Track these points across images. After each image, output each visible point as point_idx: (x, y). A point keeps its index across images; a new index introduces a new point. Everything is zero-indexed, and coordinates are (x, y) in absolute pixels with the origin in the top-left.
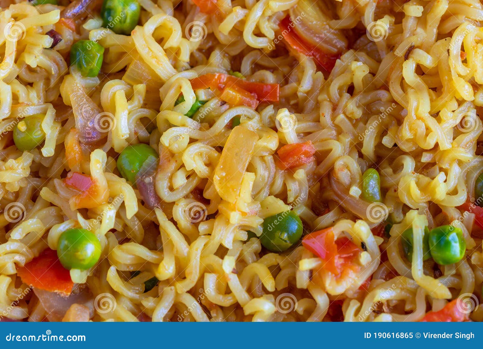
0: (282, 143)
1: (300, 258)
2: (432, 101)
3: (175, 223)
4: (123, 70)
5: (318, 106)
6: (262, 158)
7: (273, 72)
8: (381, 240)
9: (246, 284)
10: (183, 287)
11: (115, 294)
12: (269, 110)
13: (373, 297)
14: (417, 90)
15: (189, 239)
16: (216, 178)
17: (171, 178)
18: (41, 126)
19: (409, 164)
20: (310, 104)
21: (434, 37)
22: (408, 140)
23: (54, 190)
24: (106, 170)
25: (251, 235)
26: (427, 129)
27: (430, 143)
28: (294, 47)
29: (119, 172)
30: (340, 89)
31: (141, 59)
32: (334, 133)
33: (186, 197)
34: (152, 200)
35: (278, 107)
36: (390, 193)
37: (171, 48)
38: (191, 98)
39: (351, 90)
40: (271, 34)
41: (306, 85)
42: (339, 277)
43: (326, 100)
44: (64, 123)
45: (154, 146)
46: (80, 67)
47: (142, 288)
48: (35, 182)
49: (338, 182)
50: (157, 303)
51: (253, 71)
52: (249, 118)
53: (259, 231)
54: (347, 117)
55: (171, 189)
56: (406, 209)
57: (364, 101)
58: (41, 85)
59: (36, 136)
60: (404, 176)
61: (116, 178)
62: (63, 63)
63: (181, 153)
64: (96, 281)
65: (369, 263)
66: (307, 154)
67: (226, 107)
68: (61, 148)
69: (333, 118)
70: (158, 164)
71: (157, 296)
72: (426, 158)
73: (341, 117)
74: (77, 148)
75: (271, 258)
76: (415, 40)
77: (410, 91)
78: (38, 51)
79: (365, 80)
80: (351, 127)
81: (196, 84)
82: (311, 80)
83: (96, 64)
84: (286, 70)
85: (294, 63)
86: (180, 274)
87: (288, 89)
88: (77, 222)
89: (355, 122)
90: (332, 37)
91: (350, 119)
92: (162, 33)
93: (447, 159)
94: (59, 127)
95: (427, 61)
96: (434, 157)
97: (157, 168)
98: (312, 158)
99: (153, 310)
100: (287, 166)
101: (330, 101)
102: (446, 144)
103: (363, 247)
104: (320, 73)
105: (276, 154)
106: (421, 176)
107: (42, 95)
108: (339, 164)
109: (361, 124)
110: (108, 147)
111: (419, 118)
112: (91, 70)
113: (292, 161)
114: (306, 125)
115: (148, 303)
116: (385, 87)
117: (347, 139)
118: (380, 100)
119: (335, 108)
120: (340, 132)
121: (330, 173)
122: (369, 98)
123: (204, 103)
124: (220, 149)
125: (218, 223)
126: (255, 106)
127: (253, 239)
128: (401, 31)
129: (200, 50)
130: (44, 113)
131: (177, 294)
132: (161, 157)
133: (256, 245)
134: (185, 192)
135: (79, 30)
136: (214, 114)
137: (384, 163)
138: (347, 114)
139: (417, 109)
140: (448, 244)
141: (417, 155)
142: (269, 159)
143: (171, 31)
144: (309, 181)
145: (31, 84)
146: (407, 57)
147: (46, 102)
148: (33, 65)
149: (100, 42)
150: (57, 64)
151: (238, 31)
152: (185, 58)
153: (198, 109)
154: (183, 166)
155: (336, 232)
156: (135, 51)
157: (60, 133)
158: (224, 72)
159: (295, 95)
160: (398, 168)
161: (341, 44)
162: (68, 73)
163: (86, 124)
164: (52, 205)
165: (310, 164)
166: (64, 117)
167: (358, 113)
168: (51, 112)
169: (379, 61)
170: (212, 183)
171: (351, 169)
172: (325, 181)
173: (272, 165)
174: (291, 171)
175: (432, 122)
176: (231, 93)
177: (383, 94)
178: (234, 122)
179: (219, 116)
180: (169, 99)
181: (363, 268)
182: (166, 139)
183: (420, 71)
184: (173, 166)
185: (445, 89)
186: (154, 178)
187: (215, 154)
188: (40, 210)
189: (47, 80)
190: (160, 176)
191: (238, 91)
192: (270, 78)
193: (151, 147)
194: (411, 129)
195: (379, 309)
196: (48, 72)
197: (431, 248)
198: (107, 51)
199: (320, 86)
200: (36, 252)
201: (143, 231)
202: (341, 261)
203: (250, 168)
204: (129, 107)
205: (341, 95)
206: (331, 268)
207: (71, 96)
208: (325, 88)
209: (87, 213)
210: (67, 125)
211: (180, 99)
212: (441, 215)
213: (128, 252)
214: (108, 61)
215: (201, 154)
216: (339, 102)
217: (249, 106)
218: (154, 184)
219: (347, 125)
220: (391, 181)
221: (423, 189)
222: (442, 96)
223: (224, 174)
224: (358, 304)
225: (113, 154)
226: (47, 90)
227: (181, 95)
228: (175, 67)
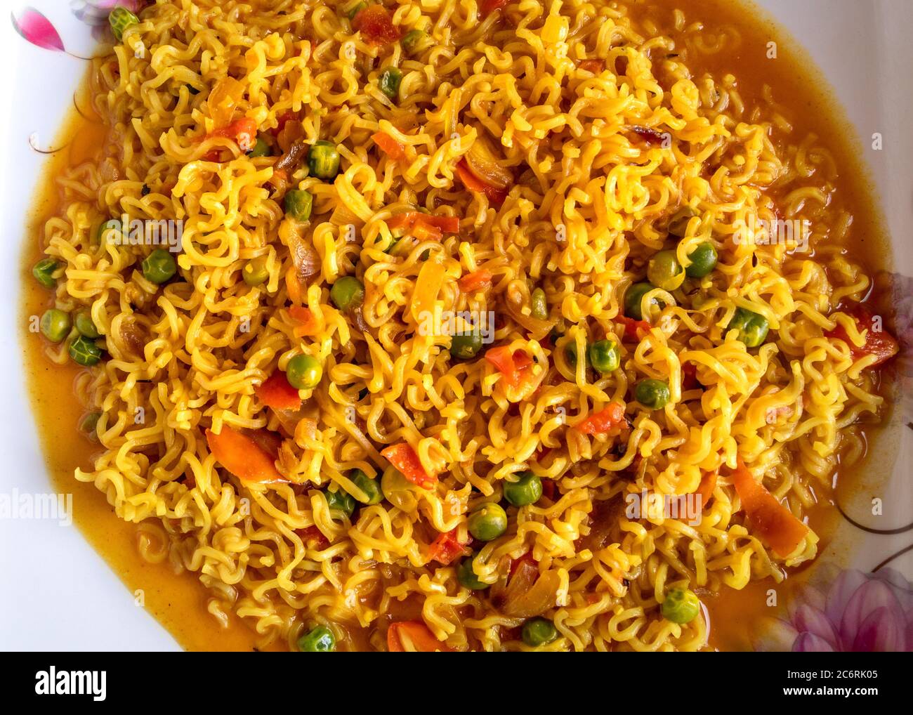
0: (465, 272)
1: (484, 376)
2: (588, 231)
3: (381, 345)
4: (331, 212)
5: (491, 236)
6: (449, 284)
7: (451, 206)
8: (549, 352)
9: (441, 391)
10: (391, 397)
11: (336, 405)
12: (452, 241)
13: (546, 402)
14: (575, 222)
15: (393, 356)
16: (413, 307)
17: (375, 308)
18: (265, 267)
19: (569, 284)
20: (485, 234)
21: (588, 176)
22: (570, 266)
23: (280, 319)
24: (321, 303)
25: (442, 348)
26: (585, 256)
27: (588, 268)
28: (470, 187)
29: (333, 303)
30: (510, 220)
31: (344, 205)
32: (507, 260)
33: (389, 321)
34: (361, 326)
35: (461, 240)
36: (554, 310)
37: (368, 192)
38: (388, 238)
39: (518, 221)
40: (450, 176)
41: (481, 219)
42: (517, 387)
43: (498, 231)
44: (283, 261)
45: (359, 278)
46: (294, 214)
47: (357, 396)
48: (264, 310)
49: (511, 302)
50: (371, 410)
51: (436, 206)
52: (437, 251)
53: (449, 345)
54: (516, 245)
55: (377, 317)
56: (568, 324)
57: (529, 231)
58: (262, 230)
59: (262, 275)
60: (567, 296)
61: (329, 308)
62: (279, 210)
63: (383, 286)
64: (319, 392)
65: (541, 373)
66: (485, 281)
67: (417, 242)
68: (282, 282)
69: (505, 248)
70: (364, 296)
71: (369, 403)
72: (583, 279)
73: (512, 247)
74: (296, 284)
75: (460, 368)
76: (574, 179)
77: (570, 224)
78: (257, 201)
79: (530, 214)
80: (520, 255)
81: (391, 223)
82: (485, 214)
83: (307, 211)
84: (463, 203)
85: (470, 197)
86: (388, 387)
87: (467, 221)
88: (301, 350)
89: (523, 250)
90: (500, 174)
91: (519, 247)
92: (360, 179)
93: (601, 280)
94: (279, 266)
95: (585, 199)
96: (590, 278)
97: (363, 300)
98: (489, 282)
99: (367, 416)
100: (469, 289)
101: (502, 232)
102: (601, 268)
103: (535, 359)
104: (493, 210)
105: (459, 281)
106: (581, 295)
107: (263, 237)
108: (512, 287)
109: (528, 252)
110: (321, 281)
111: (578, 248)
112: (303, 216)
113: (472, 285)
114: (482, 254)
115: (363, 411)
116: (548, 218)
117: (518, 265)
118: (543, 230)
119: (506, 238)
120: (511, 258)
121: (504, 293)
122: (534, 228)
123: (398, 239)
124: (413, 278)
125: (415, 343)
126: (439, 240)
127: (444, 351)
128: (561, 170)
129: (391, 189)
130: (267, 254)
131: (386, 403)
132: (366, 288)
133: (447, 357)
134: (387, 319)
135: (290, 179)
136: (408, 249)
137: (548, 283)
138: (517, 243)
139: (577, 240)
140: (607, 358)
141: (576, 276)
142: (455, 285)
143: (367, 177)
144: (487, 300)
145: (254, 228)
146: (566, 195)
147: (268, 244)
148: (255, 215)
149: (308, 190)
150: (275, 212)
151: (423, 174)
152: (380, 198)
153: (394, 244)
154: (384, 296)
155: (512, 349)
156: (338, 197)
157: (281, 270)
158: (413, 208)
159: (472, 226)
160: (560, 286)
161: (507, 179)
162: (284, 218)
163: (302, 262)
164: (278, 331)
165: (487, 286)
166: (284, 255)
167: (526, 242)
168: (273, 253)
169: (542, 195)
170: (409, 310)
171: (522, 290)
172: (500, 298)
173: (458, 291)
174: (472, 294)
175: (589, 250)
176: (421, 231)
177: (547, 226)
178: (424, 257)
179: (413, 249)
180: (370, 238)
181: (536, 378)
182: (370, 275)
183: (578, 205)
184: (376, 298)
185: (600, 221)
186: (362, 309)
187: (410, 284)
188: (270, 336)
189: (267, 224)
190: (366, 307)
191: (427, 228)
192: (451, 212)
193: (357, 280)
194: (571, 257)
195: (550, 411)
196: (267, 217)
197: (592, 360)
198: (315, 196)
199: (493, 218)
200: (269, 373)
201: (354, 348)
202: (518, 374)
203: (440, 297)
204: (336, 246)
205: (510, 227)
206: (511, 382)
207: (288, 240)
208: (497, 220)
209: (309, 340)
210: (287, 262)
211: (379, 239)
212: (595, 323)
213: (345, 372)
214: (316, 205)
215: (399, 286)
216: (509, 232)
217: (436, 239)
218: (362, 314)
219: (517, 253)
220: (554, 299)
221: (582, 306)
222: (598, 227)
223: (419, 303)
224: (533, 407)
225: (327, 286)
226: (267, 233)
227: (379, 234)
228: (371, 207)
